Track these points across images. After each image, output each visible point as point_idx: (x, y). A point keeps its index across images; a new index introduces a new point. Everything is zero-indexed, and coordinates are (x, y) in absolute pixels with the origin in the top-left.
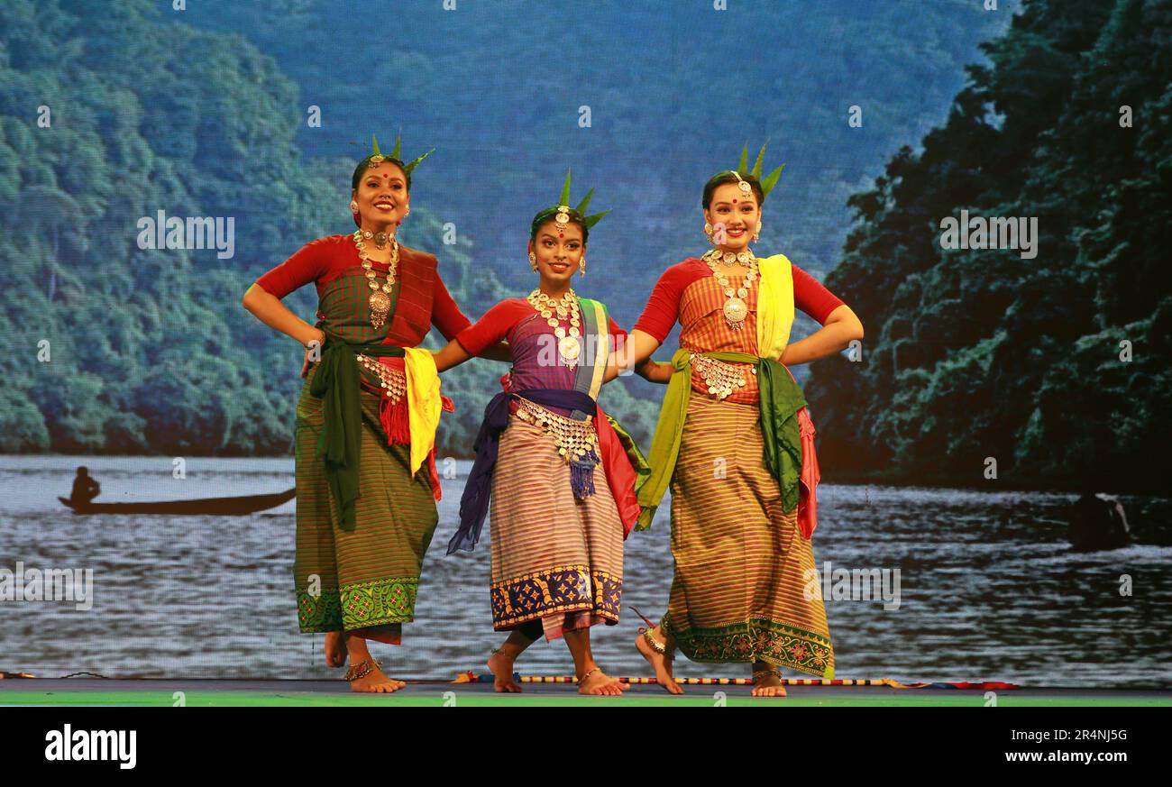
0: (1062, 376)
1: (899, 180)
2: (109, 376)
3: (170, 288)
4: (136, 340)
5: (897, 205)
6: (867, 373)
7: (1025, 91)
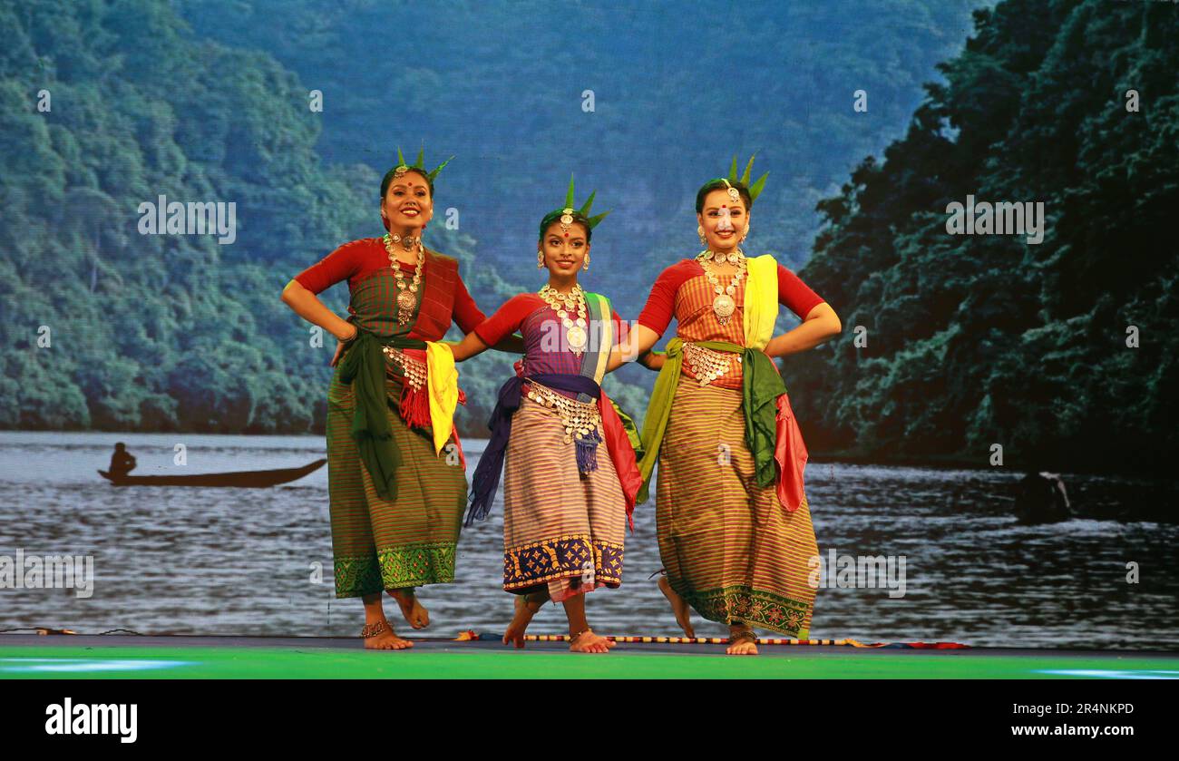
0: (1009, 366)
1: (863, 187)
2: (145, 361)
3: (201, 282)
4: (169, 327)
5: (861, 210)
6: (833, 362)
7: (978, 108)
